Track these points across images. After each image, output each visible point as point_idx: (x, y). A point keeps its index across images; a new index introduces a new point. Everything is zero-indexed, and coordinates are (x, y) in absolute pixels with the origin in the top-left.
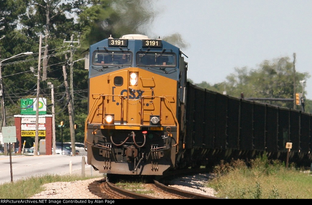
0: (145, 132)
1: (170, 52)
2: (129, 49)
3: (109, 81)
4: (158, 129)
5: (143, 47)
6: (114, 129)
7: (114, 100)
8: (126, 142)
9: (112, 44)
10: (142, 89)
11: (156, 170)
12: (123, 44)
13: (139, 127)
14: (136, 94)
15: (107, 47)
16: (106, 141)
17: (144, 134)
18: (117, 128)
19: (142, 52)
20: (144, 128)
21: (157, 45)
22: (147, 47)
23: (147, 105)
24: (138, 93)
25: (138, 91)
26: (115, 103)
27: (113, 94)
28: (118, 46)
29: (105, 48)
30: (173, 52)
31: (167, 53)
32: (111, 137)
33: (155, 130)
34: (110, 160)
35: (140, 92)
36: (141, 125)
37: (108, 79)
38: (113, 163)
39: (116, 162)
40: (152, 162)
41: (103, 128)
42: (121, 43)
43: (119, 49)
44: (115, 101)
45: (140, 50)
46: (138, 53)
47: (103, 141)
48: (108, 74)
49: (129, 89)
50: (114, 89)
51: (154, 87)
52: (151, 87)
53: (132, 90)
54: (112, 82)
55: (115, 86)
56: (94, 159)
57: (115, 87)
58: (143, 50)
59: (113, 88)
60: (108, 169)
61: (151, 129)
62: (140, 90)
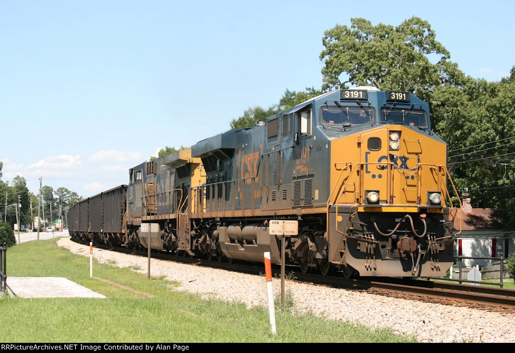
0: (424, 216)
1: (419, 108)
2: (370, 104)
3: (359, 144)
4: (438, 212)
5: (387, 101)
6: (381, 211)
7: (368, 170)
8: (397, 230)
9: (346, 96)
10: (407, 155)
11: (438, 269)
12: (361, 97)
13: (416, 208)
14: (399, 162)
15: (338, 100)
16: (365, 229)
17: (423, 218)
18: (385, 210)
19: (388, 108)
20: (422, 210)
21: (405, 99)
22: (393, 101)
23: (413, 178)
24: (402, 160)
25: (401, 158)
26: (370, 175)
27: (367, 162)
28: (354, 100)
29: (336, 103)
30: (423, 108)
31: (417, 110)
32: (375, 223)
33: (434, 212)
34: (374, 257)
35: (404, 160)
36: (419, 206)
37: (358, 141)
38: (379, 261)
39: (382, 260)
40: (431, 258)
41: (363, 211)
42: (359, 95)
43: (356, 103)
44: (369, 172)
45: (384, 104)
46: (382, 108)
47: (361, 229)
48: (357, 134)
49: (390, 155)
50: (368, 155)
51: (421, 153)
52: (417, 154)
53: (395, 157)
54: (365, 145)
55: (369, 151)
56: (351, 256)
57: (369, 153)
58: (388, 105)
59: (367, 153)
60: (373, 269)
61: (431, 211)
62: (404, 157)
